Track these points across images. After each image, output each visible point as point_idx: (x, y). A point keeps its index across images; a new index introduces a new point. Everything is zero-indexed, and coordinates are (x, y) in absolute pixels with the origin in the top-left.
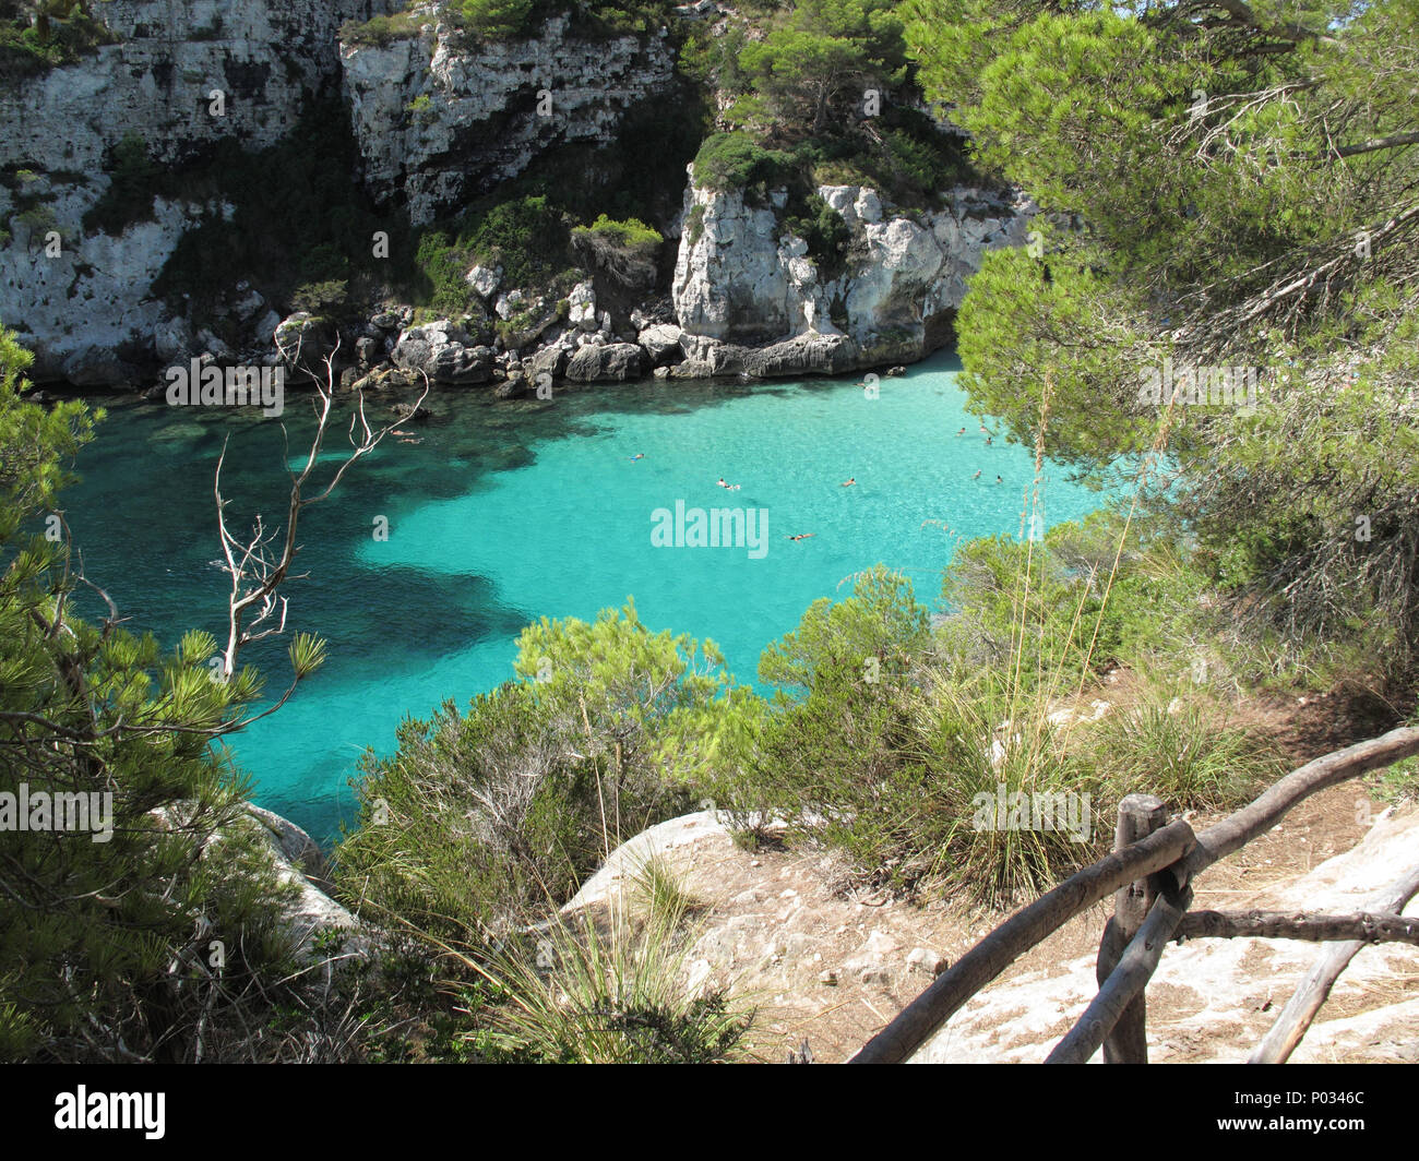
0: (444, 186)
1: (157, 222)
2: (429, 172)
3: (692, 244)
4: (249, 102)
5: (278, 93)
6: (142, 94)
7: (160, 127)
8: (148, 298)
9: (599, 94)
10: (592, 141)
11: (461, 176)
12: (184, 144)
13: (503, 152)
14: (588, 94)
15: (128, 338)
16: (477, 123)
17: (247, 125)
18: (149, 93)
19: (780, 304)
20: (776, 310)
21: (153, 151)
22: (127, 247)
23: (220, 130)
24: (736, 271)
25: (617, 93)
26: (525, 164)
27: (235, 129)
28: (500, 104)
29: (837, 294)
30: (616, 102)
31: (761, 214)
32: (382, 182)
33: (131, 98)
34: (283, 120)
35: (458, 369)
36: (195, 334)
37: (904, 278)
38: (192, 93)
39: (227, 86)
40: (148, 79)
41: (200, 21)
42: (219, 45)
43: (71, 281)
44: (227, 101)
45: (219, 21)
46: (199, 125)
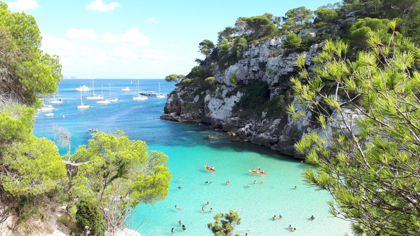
0: (276, 92)
1: (237, 96)
2: (273, 88)
4: (262, 71)
6: (244, 70)
7: (246, 77)
8: (231, 111)
11: (280, 89)
12: (249, 80)
16: (283, 75)
17: (261, 76)
21: (244, 82)
22: (230, 100)
27: (258, 77)
28: (291, 70)
33: (241, 71)
38: (251, 69)
39: (258, 68)
40: (246, 67)
41: (256, 54)
42: (258, 59)
43: (221, 105)
44: (258, 71)
45: (259, 53)
46: (252, 76)
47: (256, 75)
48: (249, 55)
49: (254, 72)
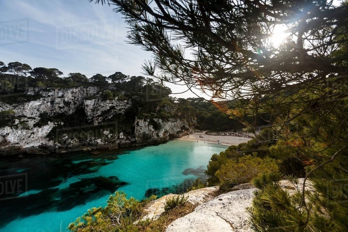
0: (100, 120)
1: (49, 125)
2: (97, 118)
3: (137, 126)
4: (67, 107)
5: (72, 106)
6: (48, 105)
7: (51, 111)
8: (45, 138)
9: (122, 107)
10: (121, 114)
11: (102, 118)
12: (55, 113)
13: (109, 115)
14: (121, 107)
15: (41, 144)
16: (105, 111)
17: (67, 110)
18: (49, 105)
19: (150, 134)
20: (149, 135)
21: (49, 114)
22: (42, 129)
23: (62, 111)
24: (143, 130)
25: (125, 107)
26: (112, 117)
27: (64, 111)
28: (109, 108)
29: (157, 133)
30: (125, 108)
31: (146, 122)
32: (89, 119)
33: (46, 106)
34: (73, 110)
36: (55, 143)
37: (165, 130)
38: (57, 106)
39: (63, 105)
40: (49, 103)
41: (60, 95)
42: (62, 99)
43: (29, 135)
44: (64, 107)
45: (63, 95)
46: (57, 111)
47: (62, 110)
48: (52, 96)
49: (60, 108)
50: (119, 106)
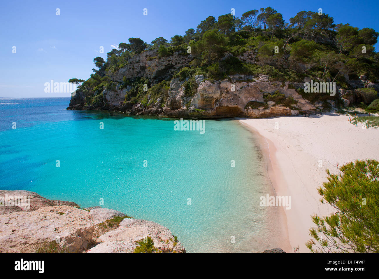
1: (127, 89)
4: (143, 72)
6: (130, 71)
7: (132, 76)
16: (160, 71)
21: (131, 79)
22: (123, 92)
24: (174, 94)
31: (181, 82)
35: (134, 110)
38: (135, 71)
39: (140, 69)
40: (131, 69)
41: (137, 60)
42: (139, 64)
43: (115, 96)
44: (140, 72)
45: (139, 60)
46: (136, 75)
47: (139, 74)
48: (133, 62)
49: (138, 73)
50: (179, 63)
